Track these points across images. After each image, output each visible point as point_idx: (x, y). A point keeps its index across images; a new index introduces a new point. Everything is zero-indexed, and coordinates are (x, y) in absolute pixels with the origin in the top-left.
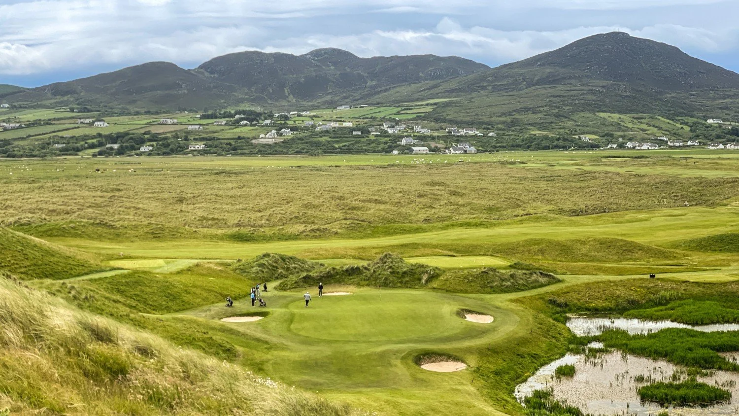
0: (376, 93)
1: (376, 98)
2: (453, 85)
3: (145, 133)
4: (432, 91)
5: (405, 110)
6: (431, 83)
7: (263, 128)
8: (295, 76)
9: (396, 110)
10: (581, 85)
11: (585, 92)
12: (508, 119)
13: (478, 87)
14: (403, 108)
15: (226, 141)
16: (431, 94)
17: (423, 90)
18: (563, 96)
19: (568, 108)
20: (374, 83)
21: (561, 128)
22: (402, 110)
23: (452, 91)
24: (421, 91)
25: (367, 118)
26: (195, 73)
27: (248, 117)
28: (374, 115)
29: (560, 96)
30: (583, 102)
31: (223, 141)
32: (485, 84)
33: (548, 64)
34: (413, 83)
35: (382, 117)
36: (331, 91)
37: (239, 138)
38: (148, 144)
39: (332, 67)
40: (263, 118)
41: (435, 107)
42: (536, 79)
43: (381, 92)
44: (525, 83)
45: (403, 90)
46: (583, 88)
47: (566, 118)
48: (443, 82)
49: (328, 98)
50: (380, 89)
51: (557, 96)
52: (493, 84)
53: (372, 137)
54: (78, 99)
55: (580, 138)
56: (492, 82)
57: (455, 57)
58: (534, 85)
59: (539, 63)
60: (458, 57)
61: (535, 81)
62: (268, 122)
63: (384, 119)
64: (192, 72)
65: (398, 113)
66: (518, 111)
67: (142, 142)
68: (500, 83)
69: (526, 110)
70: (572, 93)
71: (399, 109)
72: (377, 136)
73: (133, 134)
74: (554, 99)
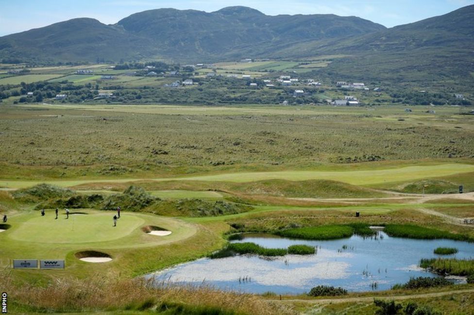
0: (279, 48)
1: (277, 53)
2: (349, 43)
3: (63, 83)
4: (329, 48)
5: (302, 64)
6: (330, 40)
7: (169, 79)
8: (205, 31)
9: (293, 64)
10: (463, 48)
11: (466, 54)
12: (395, 76)
13: (372, 45)
14: (301, 63)
15: (132, 90)
16: (329, 50)
17: (322, 47)
18: (447, 57)
19: (449, 67)
20: (278, 39)
21: (441, 86)
22: (300, 64)
23: (348, 48)
24: (320, 48)
25: (266, 71)
26: (114, 28)
27: (157, 68)
28: (273, 68)
29: (443, 57)
30: (463, 62)
31: (129, 90)
32: (378, 43)
33: (436, 28)
34: (313, 40)
35: (280, 70)
36: (238, 45)
37: (145, 88)
38: (64, 92)
39: (240, 24)
40: (169, 69)
41: (329, 62)
42: (425, 40)
43: (283, 47)
44: (414, 43)
45: (304, 47)
46: (465, 50)
47: (447, 76)
48: (340, 40)
49: (235, 52)
50: (282, 45)
51: (440, 57)
52: (385, 43)
53: (266, 89)
54: (12, 52)
55: (455, 96)
56: (385, 41)
57: (355, 17)
58: (422, 46)
59: (428, 26)
60: (357, 18)
61: (422, 43)
62: (173, 73)
63: (281, 73)
64: (112, 27)
65: (295, 67)
66: (404, 69)
67: (58, 90)
68: (392, 43)
69: (412, 68)
70: (454, 54)
71: (297, 64)
72: (271, 88)
73: (51, 83)
74: (438, 59)
